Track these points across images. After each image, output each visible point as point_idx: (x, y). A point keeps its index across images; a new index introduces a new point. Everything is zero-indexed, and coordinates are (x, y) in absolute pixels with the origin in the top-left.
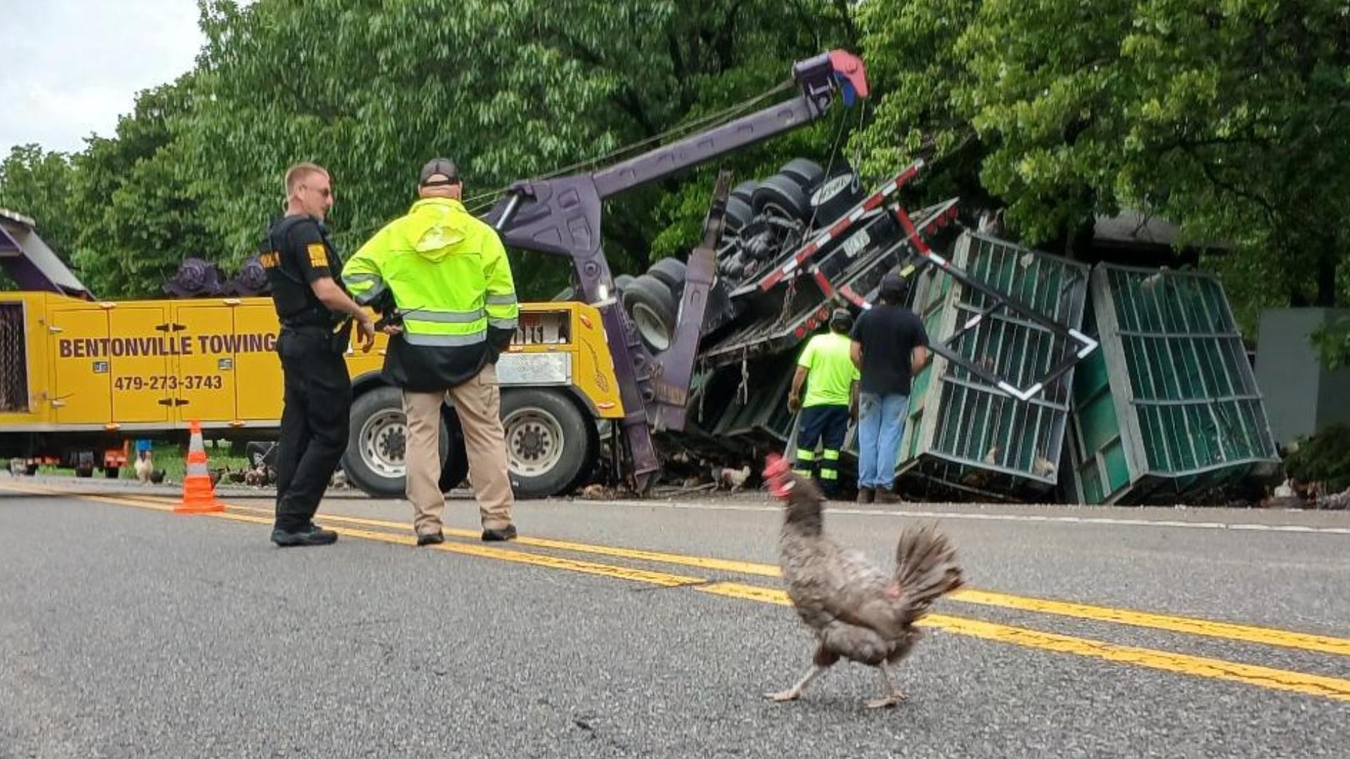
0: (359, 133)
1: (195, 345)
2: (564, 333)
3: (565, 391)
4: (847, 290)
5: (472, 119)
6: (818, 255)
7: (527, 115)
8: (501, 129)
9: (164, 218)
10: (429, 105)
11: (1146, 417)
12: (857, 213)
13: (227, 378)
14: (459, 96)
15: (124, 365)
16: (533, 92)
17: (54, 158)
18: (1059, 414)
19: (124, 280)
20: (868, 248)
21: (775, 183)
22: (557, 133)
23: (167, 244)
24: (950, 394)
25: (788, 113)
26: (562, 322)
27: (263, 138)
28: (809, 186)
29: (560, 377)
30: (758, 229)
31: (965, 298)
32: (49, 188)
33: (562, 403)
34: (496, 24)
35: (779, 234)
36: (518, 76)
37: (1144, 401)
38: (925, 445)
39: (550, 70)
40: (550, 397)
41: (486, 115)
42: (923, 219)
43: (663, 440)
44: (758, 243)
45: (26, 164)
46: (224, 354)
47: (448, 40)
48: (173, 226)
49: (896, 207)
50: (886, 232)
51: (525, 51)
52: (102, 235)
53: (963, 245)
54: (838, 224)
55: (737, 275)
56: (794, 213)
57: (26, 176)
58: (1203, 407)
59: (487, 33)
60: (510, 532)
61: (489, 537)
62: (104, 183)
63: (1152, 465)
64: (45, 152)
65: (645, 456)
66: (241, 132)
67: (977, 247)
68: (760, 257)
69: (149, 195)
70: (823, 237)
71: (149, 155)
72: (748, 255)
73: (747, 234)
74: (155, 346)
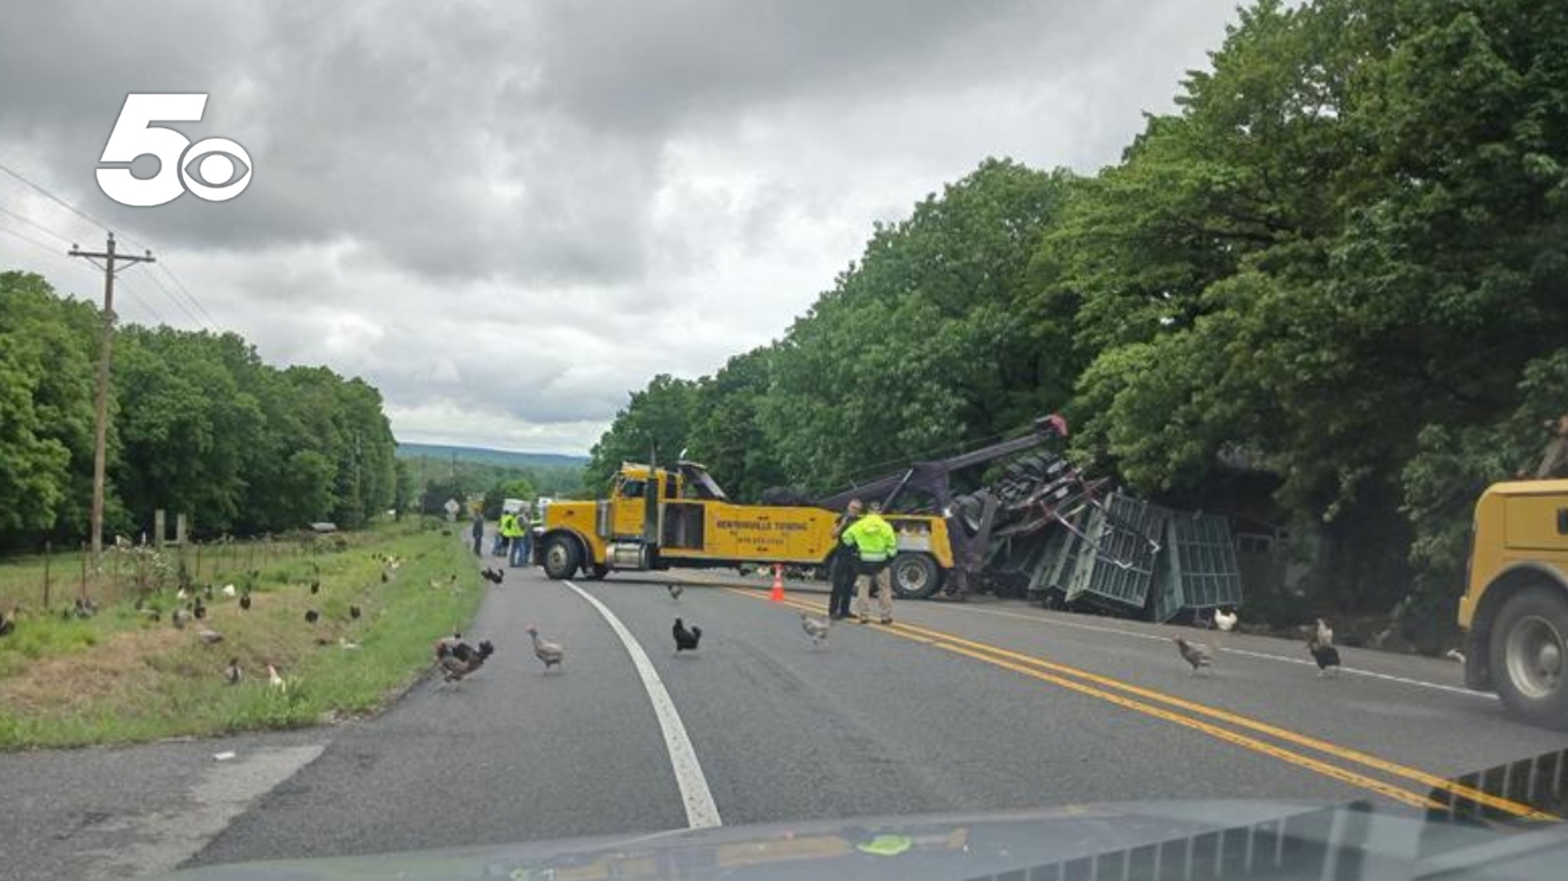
0: (847, 415)
1: (773, 526)
2: (929, 529)
3: (927, 554)
4: (1055, 513)
5: (899, 414)
6: (1044, 496)
7: (925, 414)
8: (913, 420)
9: (739, 426)
10: (881, 405)
11: (1185, 580)
12: (1063, 480)
13: (785, 541)
14: (895, 403)
15: (744, 533)
16: (928, 403)
17: (678, 382)
18: (1146, 576)
19: (714, 456)
20: (1067, 495)
21: (1034, 461)
22: (938, 423)
23: (739, 439)
24: (1098, 564)
25: (1031, 440)
26: (928, 526)
27: (799, 409)
28: (1047, 463)
29: (926, 548)
30: (1024, 480)
31: (1107, 522)
32: (674, 399)
33: (926, 558)
34: (913, 371)
35: (1033, 483)
36: (922, 396)
37: (1186, 574)
38: (1086, 585)
39: (936, 394)
40: (921, 556)
41: (906, 413)
42: (1094, 484)
43: (971, 577)
44: (1023, 486)
45: (662, 385)
46: (785, 531)
47: (890, 377)
48: (743, 430)
49: (1081, 478)
50: (1075, 489)
51: (926, 385)
52: (705, 432)
53: (1109, 498)
54: (1055, 483)
55: (1012, 501)
56: (1039, 475)
57: (663, 393)
58: (1212, 578)
59: (908, 375)
60: (890, 621)
61: (883, 622)
62: (708, 405)
63: (1186, 602)
64: (673, 379)
65: (963, 583)
66: (789, 407)
67: (1114, 500)
68: (1024, 493)
69: (731, 413)
70: (1047, 489)
71: (733, 392)
72: (1018, 491)
73: (1019, 482)
74: (756, 526)
